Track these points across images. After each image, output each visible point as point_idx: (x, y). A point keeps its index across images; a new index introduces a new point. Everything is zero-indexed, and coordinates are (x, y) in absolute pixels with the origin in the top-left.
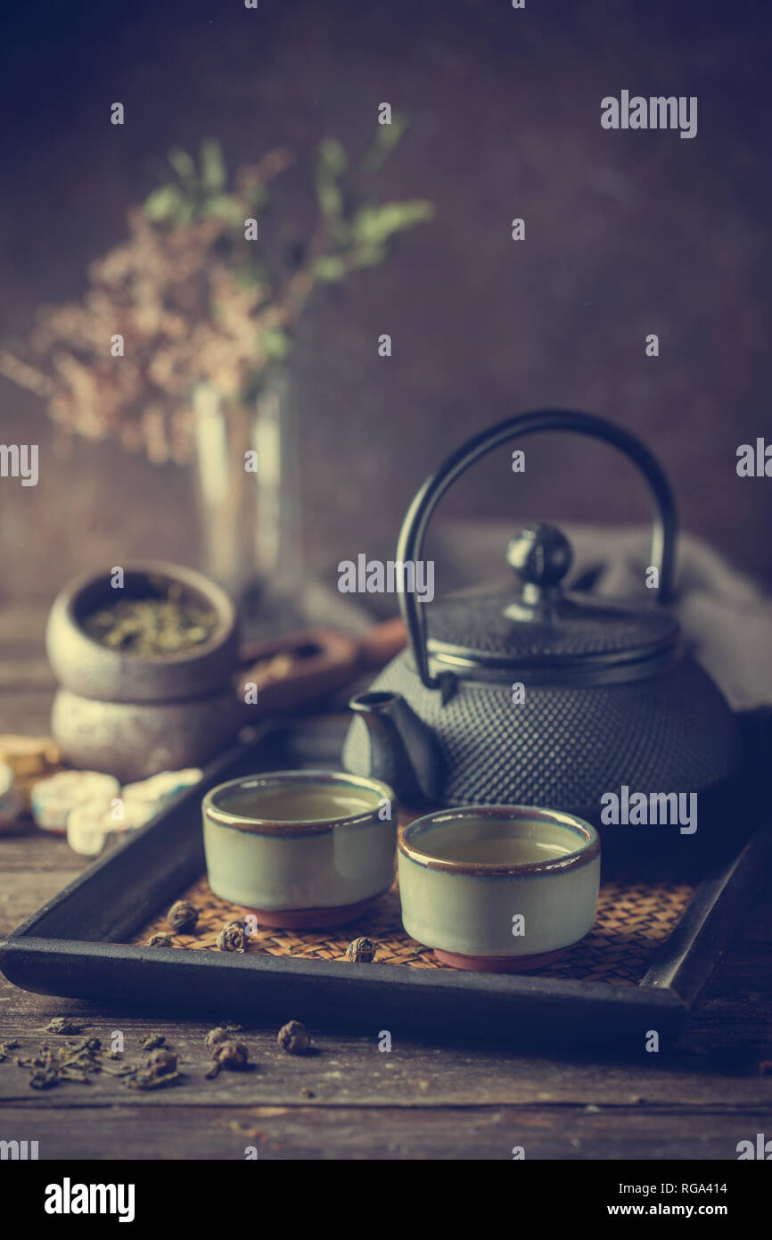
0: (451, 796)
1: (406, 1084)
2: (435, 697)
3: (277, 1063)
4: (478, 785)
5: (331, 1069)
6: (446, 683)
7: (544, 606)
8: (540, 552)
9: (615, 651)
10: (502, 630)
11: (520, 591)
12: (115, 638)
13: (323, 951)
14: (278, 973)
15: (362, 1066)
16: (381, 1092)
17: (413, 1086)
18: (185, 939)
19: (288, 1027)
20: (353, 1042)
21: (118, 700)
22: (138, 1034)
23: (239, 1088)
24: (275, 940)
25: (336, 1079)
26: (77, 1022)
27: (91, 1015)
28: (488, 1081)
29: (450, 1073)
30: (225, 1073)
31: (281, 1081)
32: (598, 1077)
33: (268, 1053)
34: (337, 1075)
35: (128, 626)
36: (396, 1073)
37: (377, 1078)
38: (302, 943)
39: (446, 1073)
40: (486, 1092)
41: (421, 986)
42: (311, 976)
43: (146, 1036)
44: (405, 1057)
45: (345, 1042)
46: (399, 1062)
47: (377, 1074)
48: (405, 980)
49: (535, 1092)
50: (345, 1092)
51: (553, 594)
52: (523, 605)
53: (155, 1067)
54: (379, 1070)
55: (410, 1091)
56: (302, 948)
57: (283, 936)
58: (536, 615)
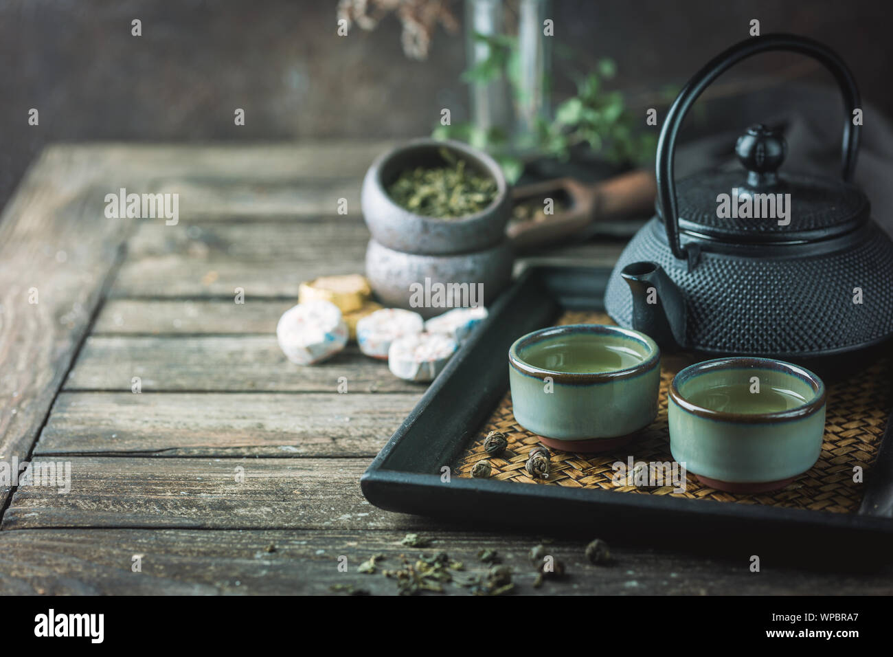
2: (683, 264)
3: (586, 573)
5: (630, 578)
6: (691, 252)
8: (759, 147)
11: (746, 176)
12: (415, 202)
13: (607, 473)
15: (653, 575)
18: (499, 462)
19: (594, 544)
20: (642, 553)
21: (419, 252)
22: (474, 546)
24: (568, 462)
25: (635, 587)
26: (426, 537)
27: (434, 529)
29: (722, 581)
30: (547, 583)
33: (577, 564)
34: (634, 584)
35: (424, 191)
36: (681, 582)
37: (667, 586)
38: (590, 465)
39: (719, 582)
43: (480, 549)
44: (685, 567)
45: (636, 553)
46: (681, 572)
47: (665, 583)
48: (685, 509)
52: (748, 187)
53: (494, 579)
54: (667, 579)
56: (591, 470)
57: (575, 460)
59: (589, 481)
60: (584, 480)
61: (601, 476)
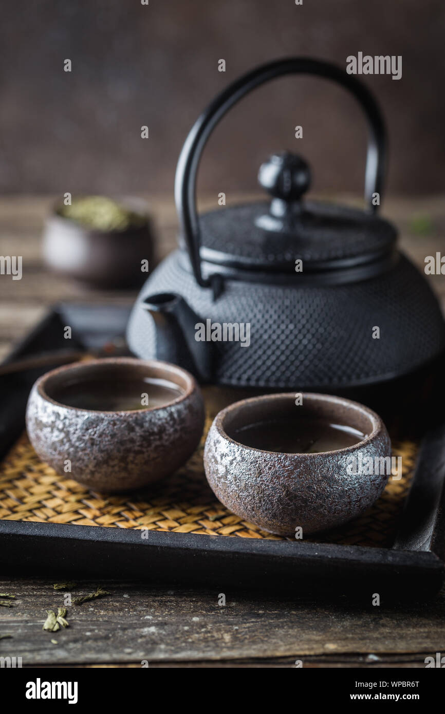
0: (222, 376)
1: (213, 636)
2: (208, 294)
3: (101, 620)
4: (245, 367)
5: (147, 624)
6: (216, 283)
7: (290, 219)
8: (286, 175)
9: (352, 256)
10: (258, 238)
11: (268, 205)
14: (98, 541)
15: (173, 619)
16: (192, 646)
17: (218, 639)
20: (162, 596)
23: (71, 645)
24: (84, 501)
25: (153, 633)
28: (281, 632)
29: (248, 625)
31: (107, 638)
32: (372, 626)
34: (153, 629)
36: (203, 627)
37: (187, 631)
38: (108, 504)
39: (244, 625)
40: (281, 643)
41: (222, 552)
42: (126, 544)
44: (207, 611)
45: (155, 596)
46: (204, 615)
47: (186, 628)
48: (207, 547)
49: (323, 642)
50: (163, 646)
51: (296, 208)
52: (273, 217)
54: (187, 624)
55: (217, 644)
56: (109, 509)
57: (91, 498)
58: (284, 225)
59: (106, 520)
60: (100, 520)
61: (119, 514)
